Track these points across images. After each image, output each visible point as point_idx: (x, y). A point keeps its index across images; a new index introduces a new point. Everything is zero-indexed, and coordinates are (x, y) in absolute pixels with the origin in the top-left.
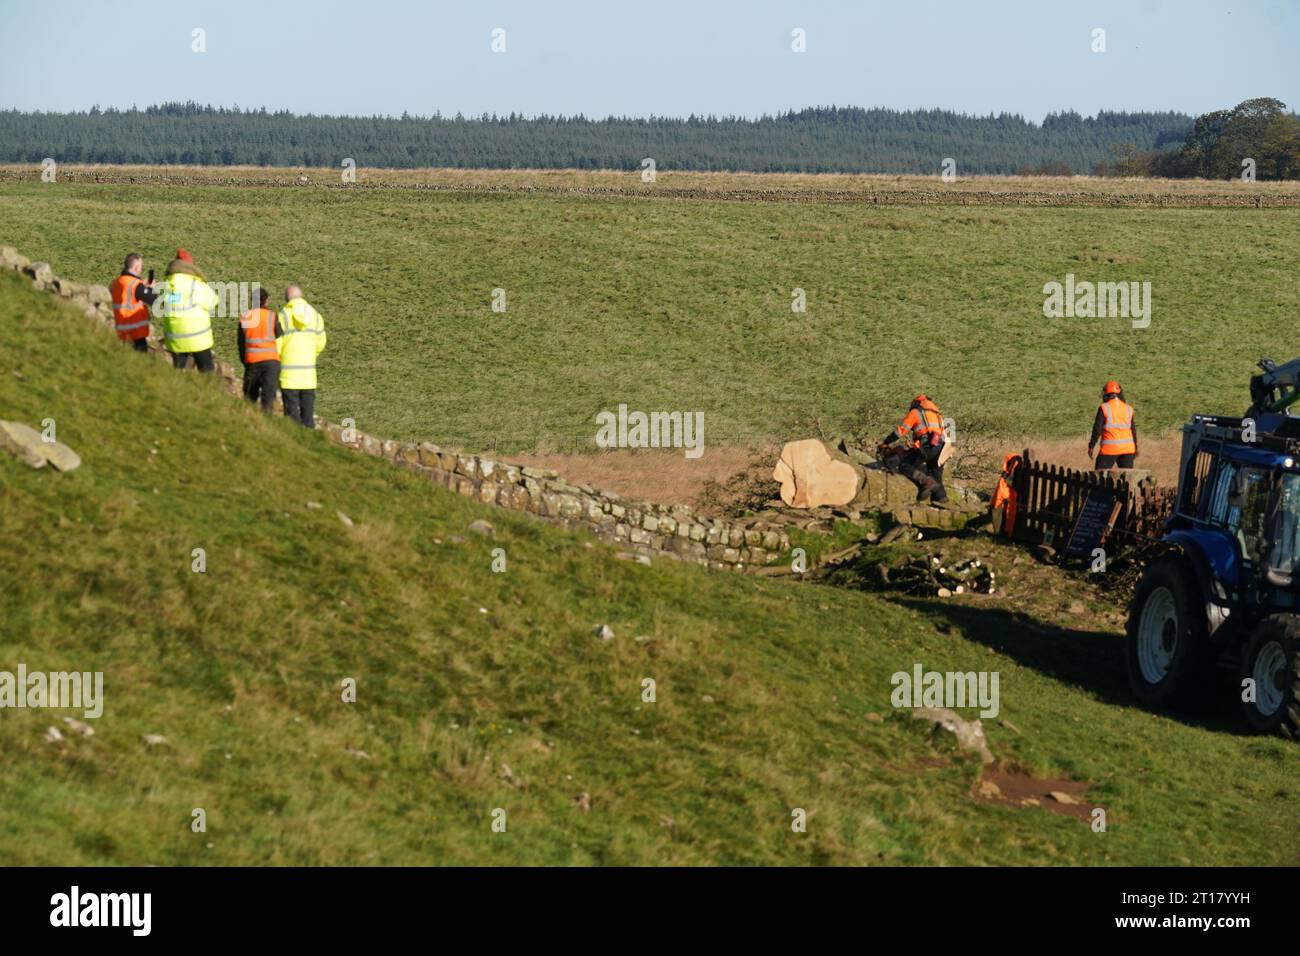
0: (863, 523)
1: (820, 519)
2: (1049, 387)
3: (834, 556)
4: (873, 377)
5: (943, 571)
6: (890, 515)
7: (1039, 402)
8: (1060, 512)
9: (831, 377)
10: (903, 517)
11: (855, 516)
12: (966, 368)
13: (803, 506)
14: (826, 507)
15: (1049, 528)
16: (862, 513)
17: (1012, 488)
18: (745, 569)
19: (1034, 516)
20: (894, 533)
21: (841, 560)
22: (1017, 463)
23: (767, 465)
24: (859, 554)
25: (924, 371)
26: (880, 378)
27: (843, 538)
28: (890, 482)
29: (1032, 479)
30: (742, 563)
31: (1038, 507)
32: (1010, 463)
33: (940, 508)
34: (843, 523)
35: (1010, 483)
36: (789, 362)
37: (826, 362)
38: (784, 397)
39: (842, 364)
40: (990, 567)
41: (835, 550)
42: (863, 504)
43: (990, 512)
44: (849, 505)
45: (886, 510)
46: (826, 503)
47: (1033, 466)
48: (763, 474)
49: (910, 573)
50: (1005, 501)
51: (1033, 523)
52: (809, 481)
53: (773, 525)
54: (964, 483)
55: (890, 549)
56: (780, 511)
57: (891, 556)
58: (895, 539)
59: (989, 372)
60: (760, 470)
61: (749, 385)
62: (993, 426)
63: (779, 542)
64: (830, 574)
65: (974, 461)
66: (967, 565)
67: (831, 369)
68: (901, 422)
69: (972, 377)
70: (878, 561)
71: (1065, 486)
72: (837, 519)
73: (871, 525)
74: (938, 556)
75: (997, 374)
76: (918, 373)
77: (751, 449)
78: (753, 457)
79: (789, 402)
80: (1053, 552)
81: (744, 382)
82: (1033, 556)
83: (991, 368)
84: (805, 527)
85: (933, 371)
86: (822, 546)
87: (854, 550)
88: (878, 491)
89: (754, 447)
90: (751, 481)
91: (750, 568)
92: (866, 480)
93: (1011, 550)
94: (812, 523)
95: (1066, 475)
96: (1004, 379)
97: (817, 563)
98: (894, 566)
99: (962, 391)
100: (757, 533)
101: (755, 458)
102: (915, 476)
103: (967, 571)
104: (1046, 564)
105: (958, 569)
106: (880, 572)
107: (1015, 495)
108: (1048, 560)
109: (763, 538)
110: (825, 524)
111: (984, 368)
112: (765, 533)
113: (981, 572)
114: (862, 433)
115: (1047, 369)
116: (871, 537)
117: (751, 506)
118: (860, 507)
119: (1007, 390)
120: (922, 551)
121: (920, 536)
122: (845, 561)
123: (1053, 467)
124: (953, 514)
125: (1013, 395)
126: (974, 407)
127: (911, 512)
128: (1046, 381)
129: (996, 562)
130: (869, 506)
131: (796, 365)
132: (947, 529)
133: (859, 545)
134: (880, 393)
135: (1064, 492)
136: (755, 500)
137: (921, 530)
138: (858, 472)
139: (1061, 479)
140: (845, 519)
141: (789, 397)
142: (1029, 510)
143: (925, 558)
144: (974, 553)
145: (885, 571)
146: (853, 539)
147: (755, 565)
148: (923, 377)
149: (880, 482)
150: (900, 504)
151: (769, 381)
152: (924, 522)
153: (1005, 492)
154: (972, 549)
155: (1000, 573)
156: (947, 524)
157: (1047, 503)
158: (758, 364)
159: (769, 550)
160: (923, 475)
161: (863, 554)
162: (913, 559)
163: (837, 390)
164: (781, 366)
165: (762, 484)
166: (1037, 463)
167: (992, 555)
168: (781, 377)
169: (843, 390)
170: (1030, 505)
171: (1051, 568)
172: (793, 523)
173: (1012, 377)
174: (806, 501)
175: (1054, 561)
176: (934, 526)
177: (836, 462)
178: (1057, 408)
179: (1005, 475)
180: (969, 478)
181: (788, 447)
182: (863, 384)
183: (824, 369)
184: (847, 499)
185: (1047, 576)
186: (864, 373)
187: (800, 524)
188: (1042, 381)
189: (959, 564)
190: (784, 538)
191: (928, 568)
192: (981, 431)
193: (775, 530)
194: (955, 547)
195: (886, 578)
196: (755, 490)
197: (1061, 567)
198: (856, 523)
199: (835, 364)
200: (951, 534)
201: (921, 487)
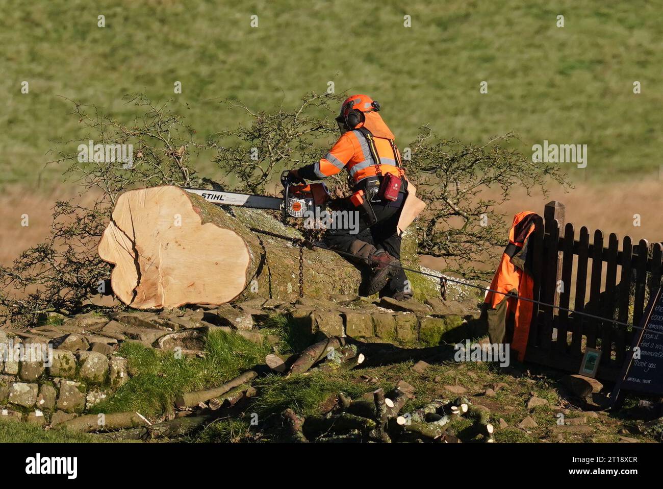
0: (259, 336)
1: (183, 328)
2: (593, 87)
3: (208, 395)
4: (279, 69)
5: (401, 421)
6: (307, 321)
7: (576, 114)
8: (610, 315)
9: (204, 70)
10: (330, 324)
11: (245, 322)
12: (444, 53)
13: (151, 305)
14: (193, 307)
15: (590, 344)
16: (256, 318)
17: (524, 273)
18: (48, 418)
19: (564, 322)
20: (314, 354)
21: (220, 402)
22: (533, 228)
23: (86, 230)
24: (251, 391)
25: (369, 58)
26: (291, 71)
27: (223, 362)
28: (307, 262)
29: (561, 255)
30: (44, 409)
31: (572, 306)
32: (520, 228)
33: (397, 308)
34: (224, 336)
35: (522, 262)
36: (129, 43)
37: (195, 43)
38: (120, 105)
39: (223, 45)
40: (486, 413)
41: (209, 384)
42: (258, 303)
43: (484, 316)
44: (232, 303)
45: (300, 312)
46: (193, 301)
47: (562, 234)
48: (80, 248)
49: (344, 426)
50: (511, 297)
51: (562, 336)
52: (163, 262)
53: (97, 340)
54: (441, 262)
55: (307, 382)
56: (110, 314)
57: (309, 395)
58: (316, 365)
59: (488, 59)
60: (75, 241)
61: (58, 85)
62: (490, 161)
63: (109, 371)
64: (200, 428)
65: (456, 223)
66: (445, 411)
67: (205, 56)
68: (325, 153)
69: (455, 70)
70: (286, 405)
71: (619, 268)
72: (213, 328)
73: (273, 339)
74: (393, 395)
75: (499, 63)
76: (359, 62)
77: (59, 204)
78: (62, 218)
79: (129, 115)
80: (598, 387)
81: (50, 78)
82: (562, 394)
83: (491, 52)
84: (156, 344)
85: (386, 58)
86: (186, 378)
87: (244, 384)
88: (285, 279)
89: (64, 199)
90: (59, 260)
91: (57, 417)
92: (263, 257)
93: (523, 384)
94: (167, 337)
95: (620, 248)
96: (513, 74)
97: (177, 407)
98: (315, 412)
99: (438, 93)
100: (70, 354)
101: (66, 220)
102: (355, 251)
103: (444, 421)
104: (587, 408)
105: (430, 418)
106: (289, 423)
107: (531, 285)
108: (589, 401)
109: (80, 363)
110: (191, 338)
111: (477, 53)
112: (83, 354)
113: (470, 422)
114: (257, 173)
115: (591, 55)
116: (274, 360)
117: (59, 305)
118: (254, 307)
119: (518, 92)
120: (364, 385)
121: (361, 359)
122: (226, 402)
123: (598, 234)
124: (419, 318)
125: (530, 104)
126: (459, 121)
127: (344, 316)
128: (588, 76)
129: (495, 404)
130: (271, 304)
131: (140, 48)
132: (408, 346)
133: (251, 375)
134: (291, 99)
135: (618, 280)
136: (66, 293)
137: (364, 348)
138: (249, 244)
139: (612, 256)
140: (227, 329)
141: (130, 106)
142: (556, 312)
143: (369, 398)
144: (458, 390)
145: (298, 422)
146: (242, 363)
147: (67, 411)
148: (368, 69)
149: (289, 261)
150: (325, 302)
151: (93, 77)
152: (368, 334)
153: (511, 279)
154: (453, 383)
155: (504, 425)
156: (408, 338)
157: (587, 299)
158: (73, 47)
159: (91, 384)
160: (371, 247)
161: (260, 392)
162: (348, 401)
163: (214, 92)
164: (114, 50)
165: (79, 266)
166: (569, 227)
167: (490, 392)
168: (114, 69)
169: (224, 93)
170: (557, 302)
171: (594, 415)
172: (133, 337)
173: (526, 69)
174: (156, 297)
175: (601, 403)
176: (386, 340)
177: (211, 227)
178: (604, 126)
179: (512, 249)
180: (448, 254)
181: (124, 199)
182: (262, 83)
183: (191, 55)
184: (231, 293)
185: (588, 429)
186: (262, 62)
187: (148, 338)
188: (581, 76)
189: (431, 409)
190: (119, 364)
191: (376, 416)
192: (469, 170)
193: (103, 349)
194: (424, 378)
195: (300, 434)
196: (67, 277)
197: (612, 414)
198: (247, 336)
199: (212, 47)
200: (416, 355)
201: (367, 270)
